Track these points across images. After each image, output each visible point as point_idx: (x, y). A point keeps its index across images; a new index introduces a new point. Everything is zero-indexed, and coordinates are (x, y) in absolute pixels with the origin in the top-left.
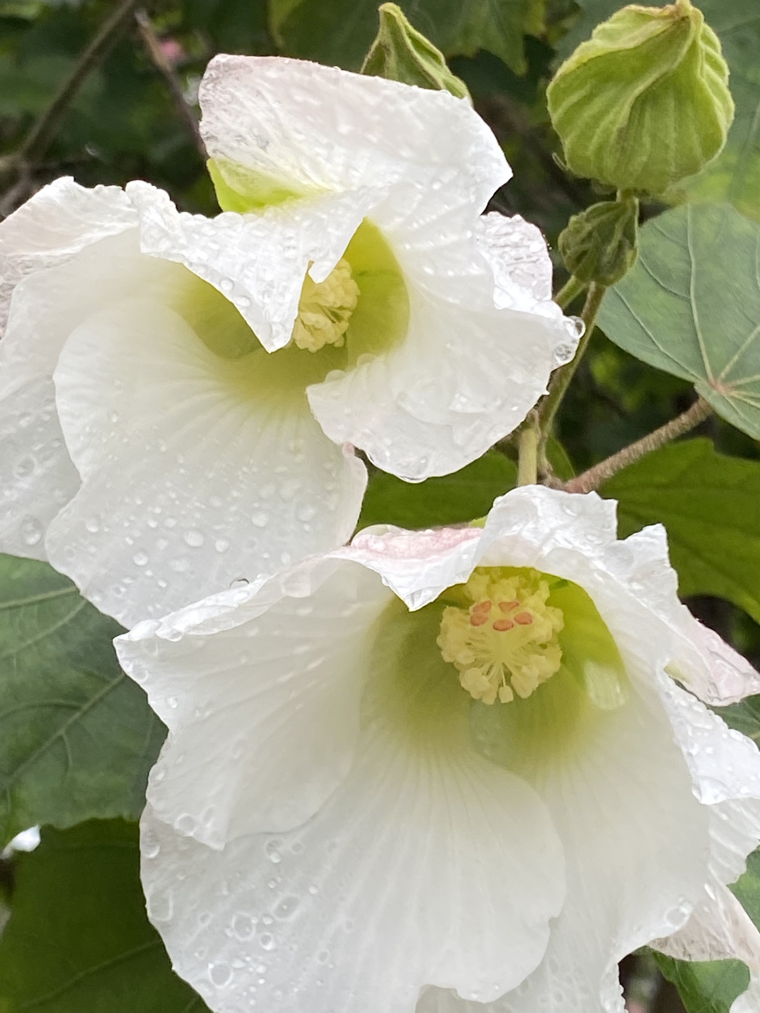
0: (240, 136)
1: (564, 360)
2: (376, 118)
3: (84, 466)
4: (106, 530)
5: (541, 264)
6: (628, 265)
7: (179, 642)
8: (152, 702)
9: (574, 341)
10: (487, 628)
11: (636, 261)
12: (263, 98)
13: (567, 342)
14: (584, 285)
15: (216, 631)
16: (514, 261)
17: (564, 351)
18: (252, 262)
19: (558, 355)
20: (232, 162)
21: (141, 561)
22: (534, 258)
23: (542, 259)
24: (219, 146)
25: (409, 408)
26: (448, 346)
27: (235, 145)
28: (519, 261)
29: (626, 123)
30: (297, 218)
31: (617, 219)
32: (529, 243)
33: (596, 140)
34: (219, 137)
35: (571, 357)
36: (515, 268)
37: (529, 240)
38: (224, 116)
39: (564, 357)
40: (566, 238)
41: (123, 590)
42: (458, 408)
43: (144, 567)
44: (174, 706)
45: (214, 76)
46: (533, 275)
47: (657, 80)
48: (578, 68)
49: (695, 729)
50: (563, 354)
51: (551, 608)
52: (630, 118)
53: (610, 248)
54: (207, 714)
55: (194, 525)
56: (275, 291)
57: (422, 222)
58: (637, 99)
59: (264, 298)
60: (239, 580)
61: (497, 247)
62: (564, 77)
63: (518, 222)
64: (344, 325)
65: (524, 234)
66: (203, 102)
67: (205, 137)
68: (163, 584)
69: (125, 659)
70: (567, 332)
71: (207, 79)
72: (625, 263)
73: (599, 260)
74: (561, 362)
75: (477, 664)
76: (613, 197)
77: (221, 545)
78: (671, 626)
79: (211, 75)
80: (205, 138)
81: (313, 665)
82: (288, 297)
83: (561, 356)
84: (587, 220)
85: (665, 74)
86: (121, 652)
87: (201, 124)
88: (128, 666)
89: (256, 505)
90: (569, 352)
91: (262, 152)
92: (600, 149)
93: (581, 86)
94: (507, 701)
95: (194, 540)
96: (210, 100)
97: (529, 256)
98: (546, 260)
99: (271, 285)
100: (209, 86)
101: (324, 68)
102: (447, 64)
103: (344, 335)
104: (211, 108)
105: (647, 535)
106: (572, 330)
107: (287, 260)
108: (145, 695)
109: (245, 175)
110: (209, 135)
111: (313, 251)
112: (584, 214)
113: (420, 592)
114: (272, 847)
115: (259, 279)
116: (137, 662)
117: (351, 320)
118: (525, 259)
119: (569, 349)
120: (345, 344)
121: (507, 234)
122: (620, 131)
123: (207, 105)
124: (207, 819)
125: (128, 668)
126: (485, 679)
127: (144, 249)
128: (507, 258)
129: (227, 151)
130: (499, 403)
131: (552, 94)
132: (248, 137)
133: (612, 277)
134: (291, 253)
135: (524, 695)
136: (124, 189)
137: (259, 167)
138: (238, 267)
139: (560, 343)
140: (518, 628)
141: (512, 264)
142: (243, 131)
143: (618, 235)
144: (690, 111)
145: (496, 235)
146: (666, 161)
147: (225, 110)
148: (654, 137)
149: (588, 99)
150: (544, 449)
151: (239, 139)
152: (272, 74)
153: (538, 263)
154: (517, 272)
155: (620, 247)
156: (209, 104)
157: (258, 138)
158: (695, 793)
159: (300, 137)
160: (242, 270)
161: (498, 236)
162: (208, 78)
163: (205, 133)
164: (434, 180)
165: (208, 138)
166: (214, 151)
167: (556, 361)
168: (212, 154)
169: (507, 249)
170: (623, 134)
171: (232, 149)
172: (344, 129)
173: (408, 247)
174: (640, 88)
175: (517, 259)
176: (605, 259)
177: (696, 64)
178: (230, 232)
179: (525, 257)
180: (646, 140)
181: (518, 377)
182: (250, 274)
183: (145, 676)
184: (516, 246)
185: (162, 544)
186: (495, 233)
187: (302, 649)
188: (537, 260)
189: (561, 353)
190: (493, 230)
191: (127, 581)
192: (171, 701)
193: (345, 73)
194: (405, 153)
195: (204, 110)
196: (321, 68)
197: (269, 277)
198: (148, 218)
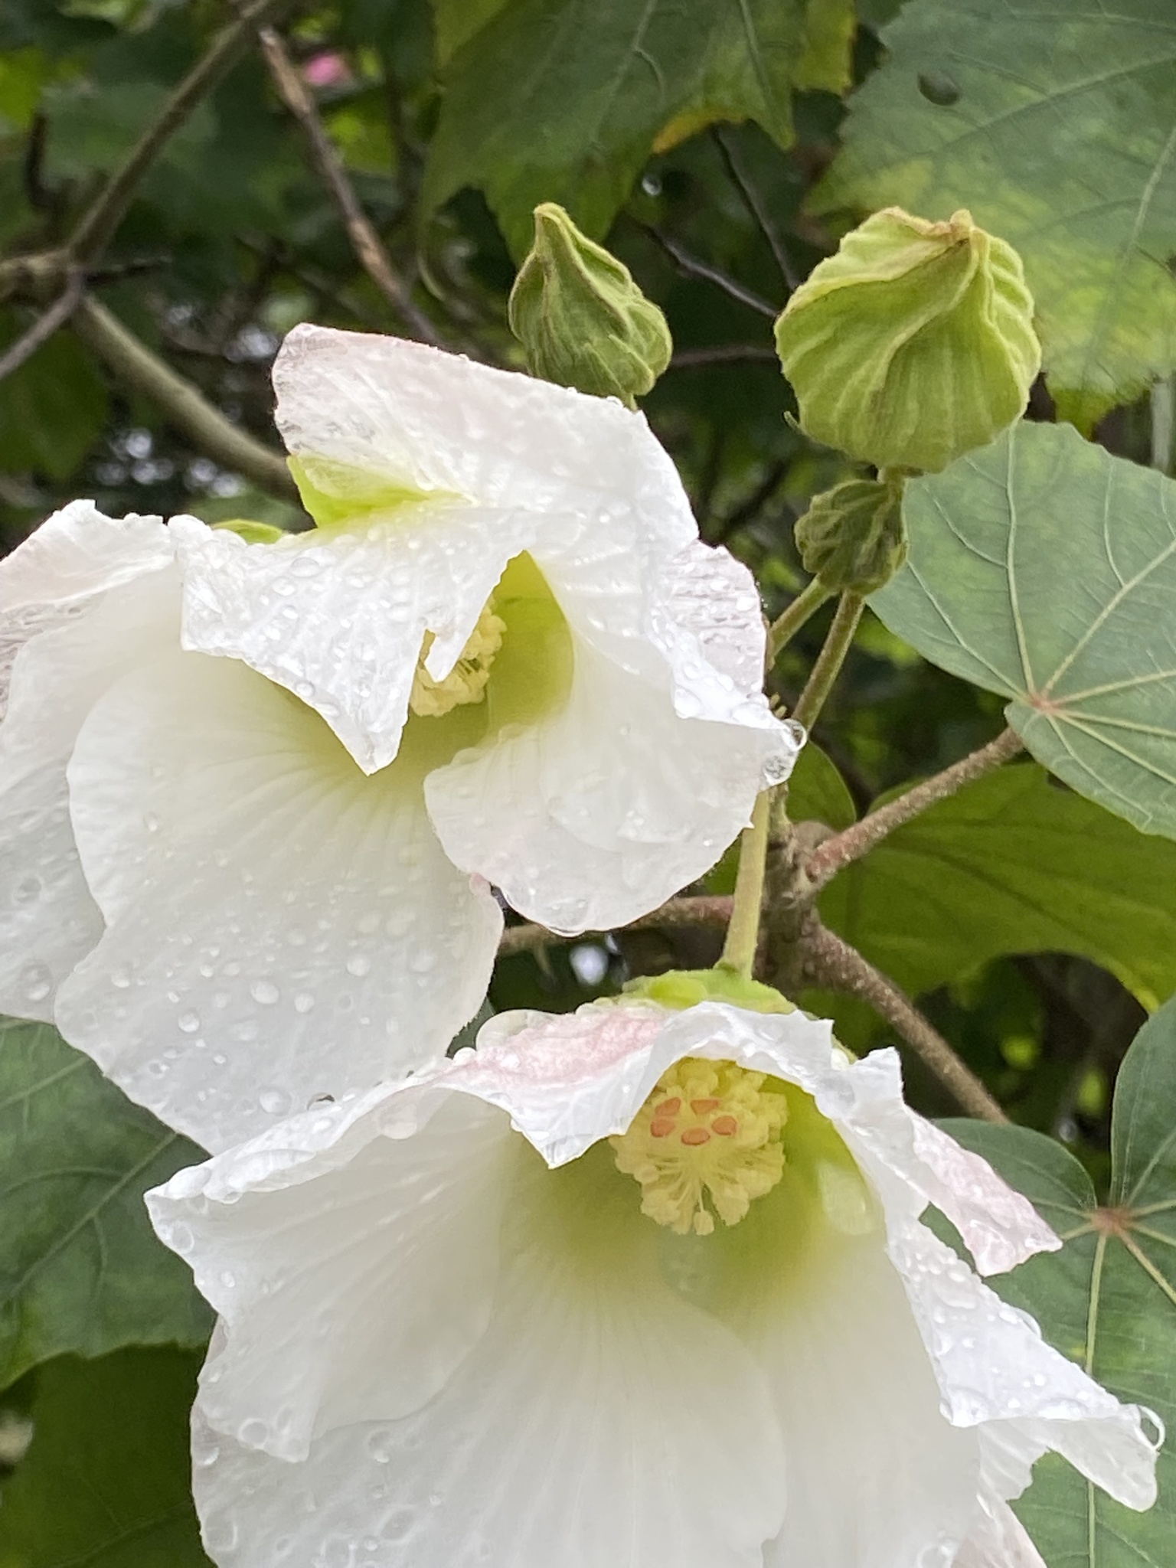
0: (333, 424)
1: (778, 778)
2: (519, 424)
3: (109, 904)
4: (140, 983)
5: (751, 630)
6: (894, 567)
7: (233, 1205)
8: (200, 1283)
9: (791, 754)
10: (673, 1140)
11: (903, 564)
12: (364, 382)
13: (781, 753)
14: (833, 593)
15: (287, 1185)
16: (714, 623)
17: (776, 767)
18: (343, 635)
19: (768, 770)
20: (322, 457)
21: (191, 1027)
22: (741, 622)
23: (753, 624)
24: (303, 438)
25: (565, 821)
26: (623, 731)
27: (326, 435)
28: (722, 623)
29: (882, 385)
30: (413, 545)
31: (873, 507)
32: (736, 594)
33: (840, 405)
34: (304, 426)
35: (787, 775)
36: (716, 635)
37: (737, 589)
38: (310, 402)
39: (776, 775)
40: (805, 529)
41: (164, 1068)
42: (631, 834)
43: (195, 1035)
44: (232, 1284)
45: (294, 354)
46: (739, 648)
47: (925, 326)
48: (816, 301)
49: (948, 1310)
50: (775, 771)
51: (769, 1095)
52: (888, 377)
53: (867, 546)
54: (280, 1284)
55: (265, 972)
56: (377, 677)
57: (586, 560)
58: (898, 350)
59: (361, 690)
60: (321, 1100)
61: (691, 596)
62: (797, 312)
63: (724, 557)
64: (484, 675)
65: (730, 579)
66: (279, 385)
67: (284, 427)
68: (220, 1060)
69: (161, 1222)
70: (781, 741)
71: (284, 358)
72: (889, 566)
73: (850, 563)
74: (773, 781)
75: (665, 1180)
76: (873, 472)
77: (303, 1003)
78: (912, 1184)
79: (289, 352)
80: (283, 430)
81: (429, 1196)
82: (394, 694)
83: (772, 772)
84: (833, 504)
85: (936, 317)
86: (155, 1212)
87: (276, 412)
88: (164, 1231)
89: (354, 943)
90: (783, 768)
91: (364, 442)
92: (848, 415)
93: (821, 328)
94: (705, 1233)
95: (264, 995)
96: (289, 383)
97: (735, 617)
98: (758, 626)
99: (372, 667)
100: (287, 367)
101: (446, 355)
102: (635, 279)
103: (485, 688)
104: (291, 392)
105: (874, 1064)
106: (788, 739)
107: (394, 624)
108: (190, 1272)
109: (340, 474)
110: (288, 425)
111: (433, 611)
112: (829, 494)
113: (564, 1141)
114: (376, 1442)
115: (354, 660)
116: (179, 1224)
117: (492, 668)
118: (729, 622)
119: (782, 765)
120: (485, 700)
121: (705, 577)
122: (875, 395)
123: (285, 388)
124: (282, 1424)
125: (165, 1235)
126: (672, 1205)
127: (188, 645)
128: (704, 617)
129: (315, 444)
130: (686, 831)
131: (781, 333)
132: (345, 425)
133: (873, 581)
134: (399, 614)
135: (732, 1219)
136: (165, 522)
137: (363, 460)
138: (324, 645)
139: (769, 755)
140: (717, 1140)
141: (710, 628)
142: (338, 419)
143: (876, 530)
144: (975, 365)
145: (691, 577)
146: (941, 434)
147: (310, 394)
148: (923, 403)
149: (830, 345)
150: (782, 807)
151: (333, 427)
152: (375, 356)
153: (747, 629)
154: (718, 640)
155: (880, 544)
156: (288, 387)
157: (359, 427)
158: (943, 1410)
159: (413, 434)
160: (331, 648)
161: (694, 578)
162: (286, 355)
163: (282, 422)
164: (601, 510)
165: (287, 430)
166: (296, 446)
167: (766, 778)
168: (293, 449)
169: (706, 602)
170: (878, 399)
171: (322, 440)
172: (475, 433)
173: (569, 588)
174: (901, 337)
175: (719, 620)
176: (860, 561)
177: (982, 301)
178: (316, 587)
179: (729, 617)
180: (912, 405)
181: (712, 798)
182: (341, 654)
183: (190, 1243)
184: (719, 598)
185: (220, 1001)
186: (691, 572)
187: (413, 1178)
188: (746, 625)
189: (771, 768)
190: (688, 568)
191: (171, 1055)
192: (227, 1278)
193: (476, 365)
194: (560, 471)
195: (282, 396)
196: (441, 356)
197: (368, 656)
198: (194, 597)
